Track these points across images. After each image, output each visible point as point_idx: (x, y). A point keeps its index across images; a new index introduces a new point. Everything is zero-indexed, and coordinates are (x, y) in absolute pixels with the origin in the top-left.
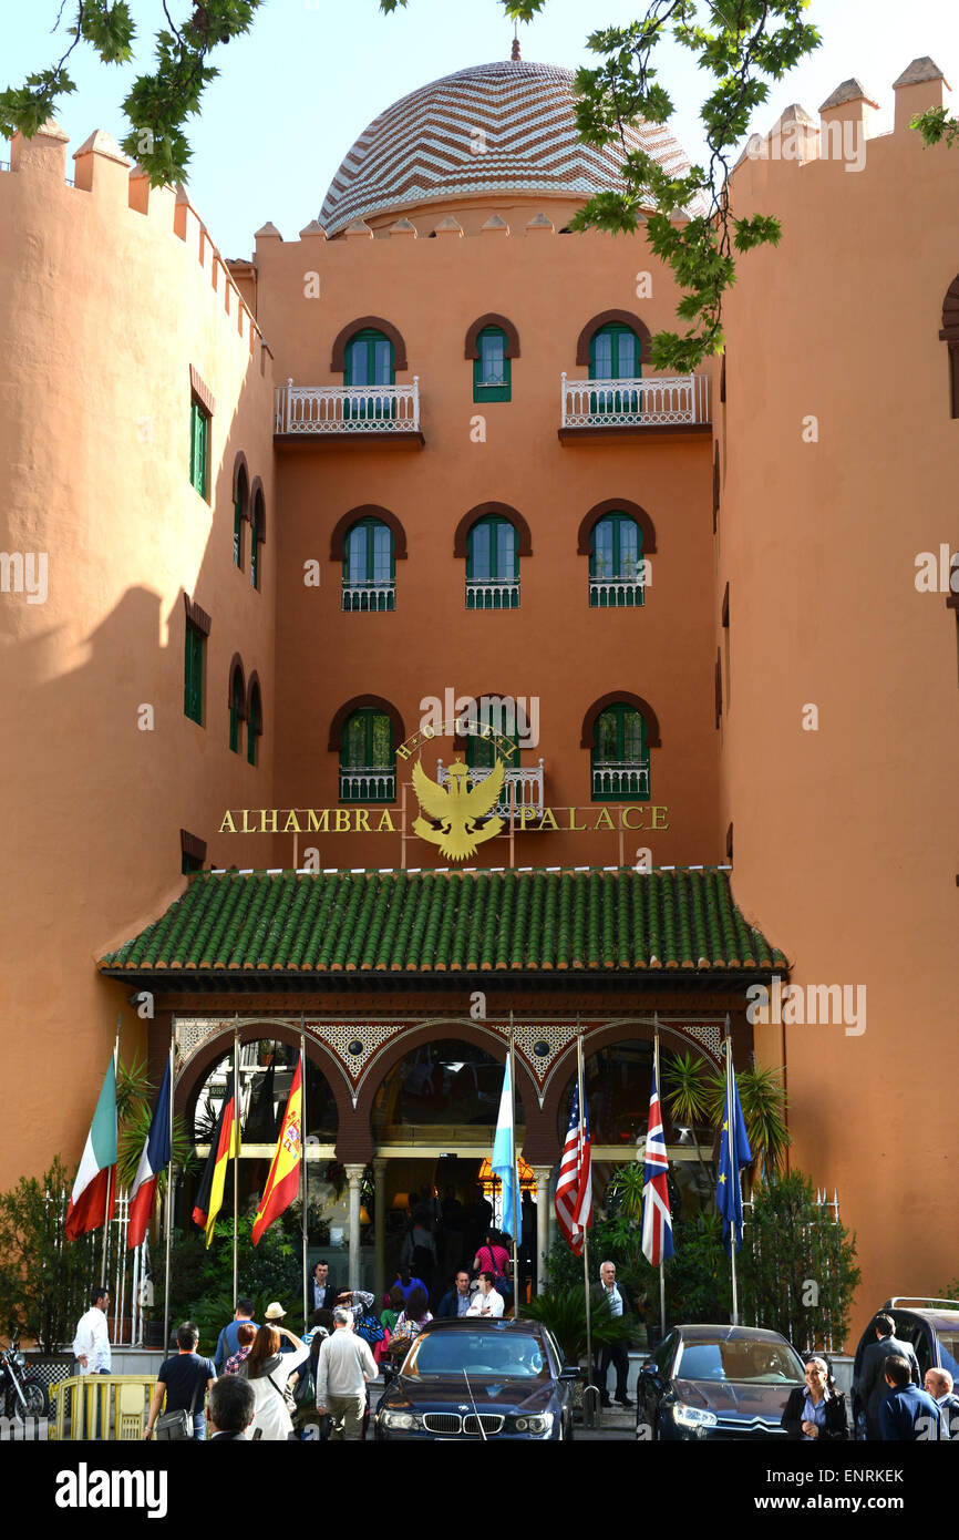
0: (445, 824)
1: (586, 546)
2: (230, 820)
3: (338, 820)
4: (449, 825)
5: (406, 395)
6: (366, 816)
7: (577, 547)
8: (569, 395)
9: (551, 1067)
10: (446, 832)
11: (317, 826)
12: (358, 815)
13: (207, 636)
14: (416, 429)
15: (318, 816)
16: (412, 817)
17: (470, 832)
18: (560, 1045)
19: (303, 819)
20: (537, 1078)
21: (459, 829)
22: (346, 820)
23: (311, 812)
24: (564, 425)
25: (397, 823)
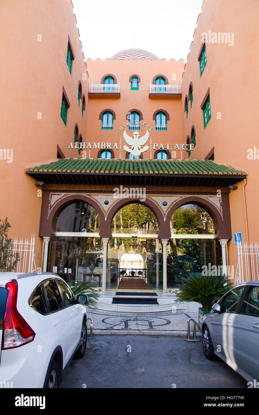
0: (132, 147)
1: (155, 119)
2: (72, 145)
3: (102, 145)
4: (134, 147)
5: (117, 86)
6: (110, 144)
7: (153, 118)
8: (152, 88)
9: (168, 209)
10: (133, 149)
11: (96, 147)
12: (108, 144)
13: (69, 107)
14: (119, 92)
15: (97, 144)
16: (123, 145)
17: (139, 149)
18: (171, 203)
19: (92, 145)
20: (163, 212)
21: (136, 149)
22: (104, 145)
23: (95, 143)
24: (151, 93)
25: (118, 146)
